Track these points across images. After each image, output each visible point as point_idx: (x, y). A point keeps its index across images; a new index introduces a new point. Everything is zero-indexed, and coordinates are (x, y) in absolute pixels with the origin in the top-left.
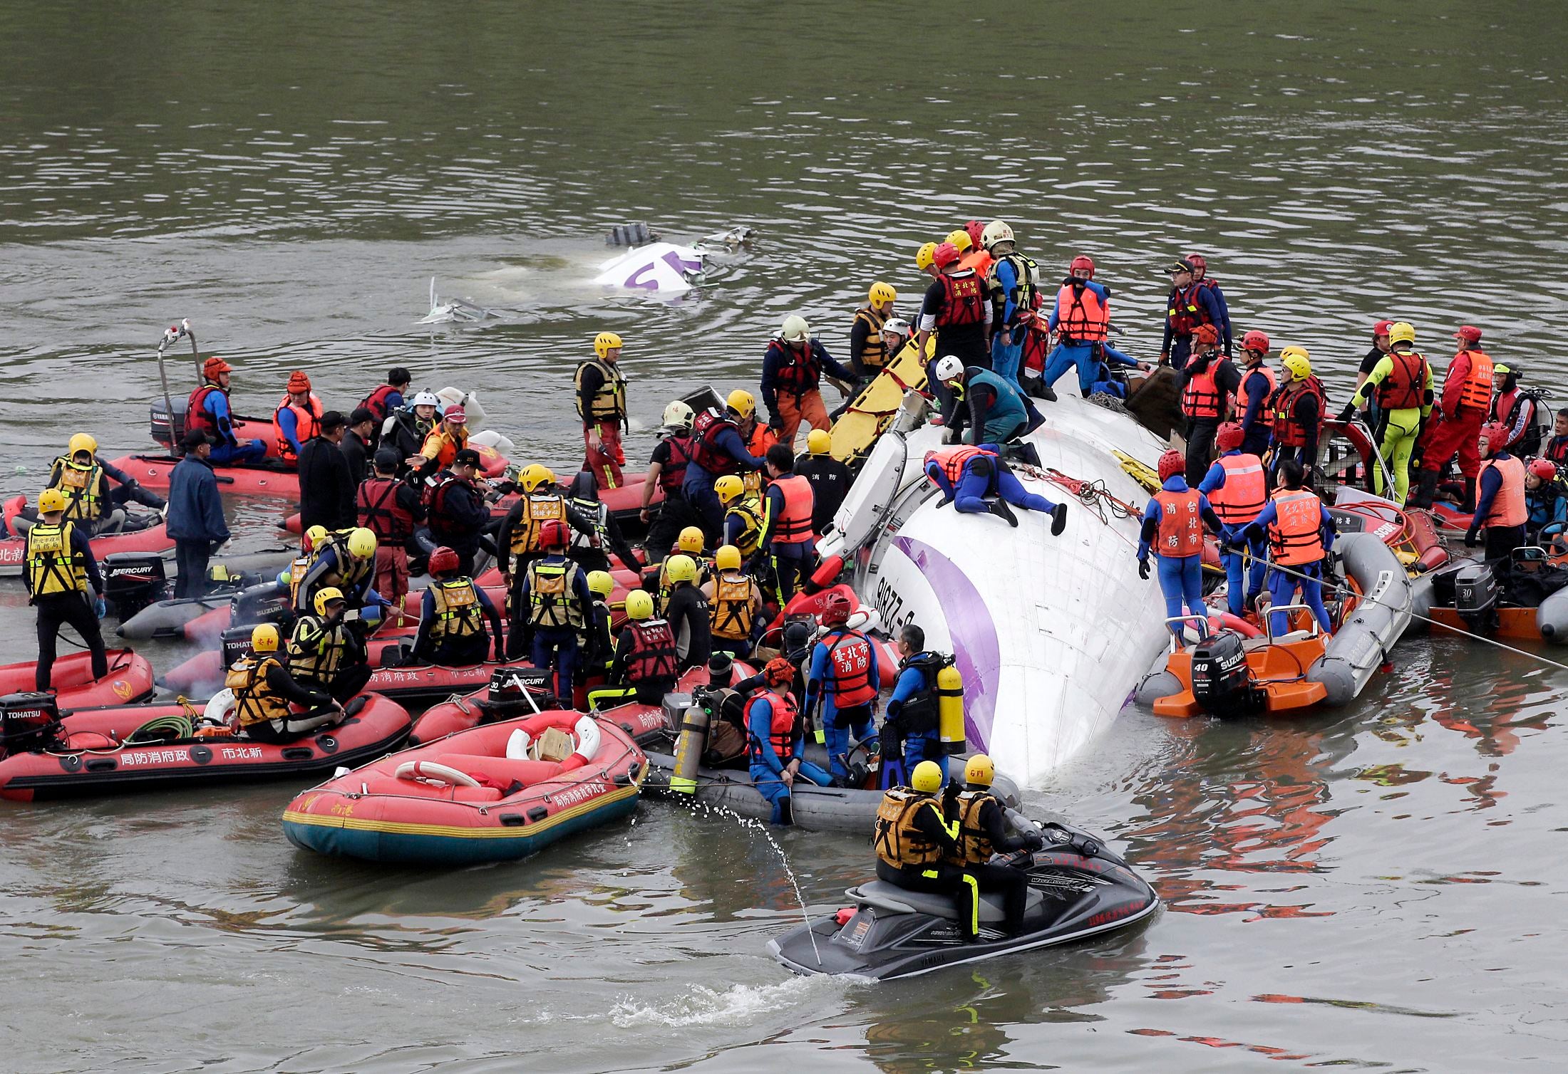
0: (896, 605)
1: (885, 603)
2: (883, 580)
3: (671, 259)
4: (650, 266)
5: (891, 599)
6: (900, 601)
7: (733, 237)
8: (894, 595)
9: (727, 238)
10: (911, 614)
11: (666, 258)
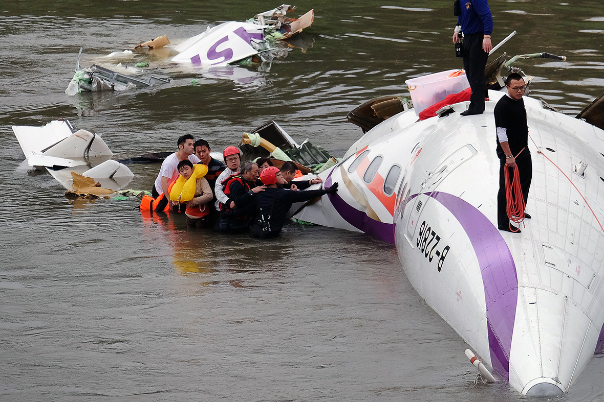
0: (435, 241)
1: (426, 240)
2: (424, 223)
3: (241, 33)
4: (226, 39)
5: (431, 236)
6: (438, 238)
7: (279, 12)
8: (433, 234)
9: (275, 13)
10: (447, 248)
11: (236, 32)
